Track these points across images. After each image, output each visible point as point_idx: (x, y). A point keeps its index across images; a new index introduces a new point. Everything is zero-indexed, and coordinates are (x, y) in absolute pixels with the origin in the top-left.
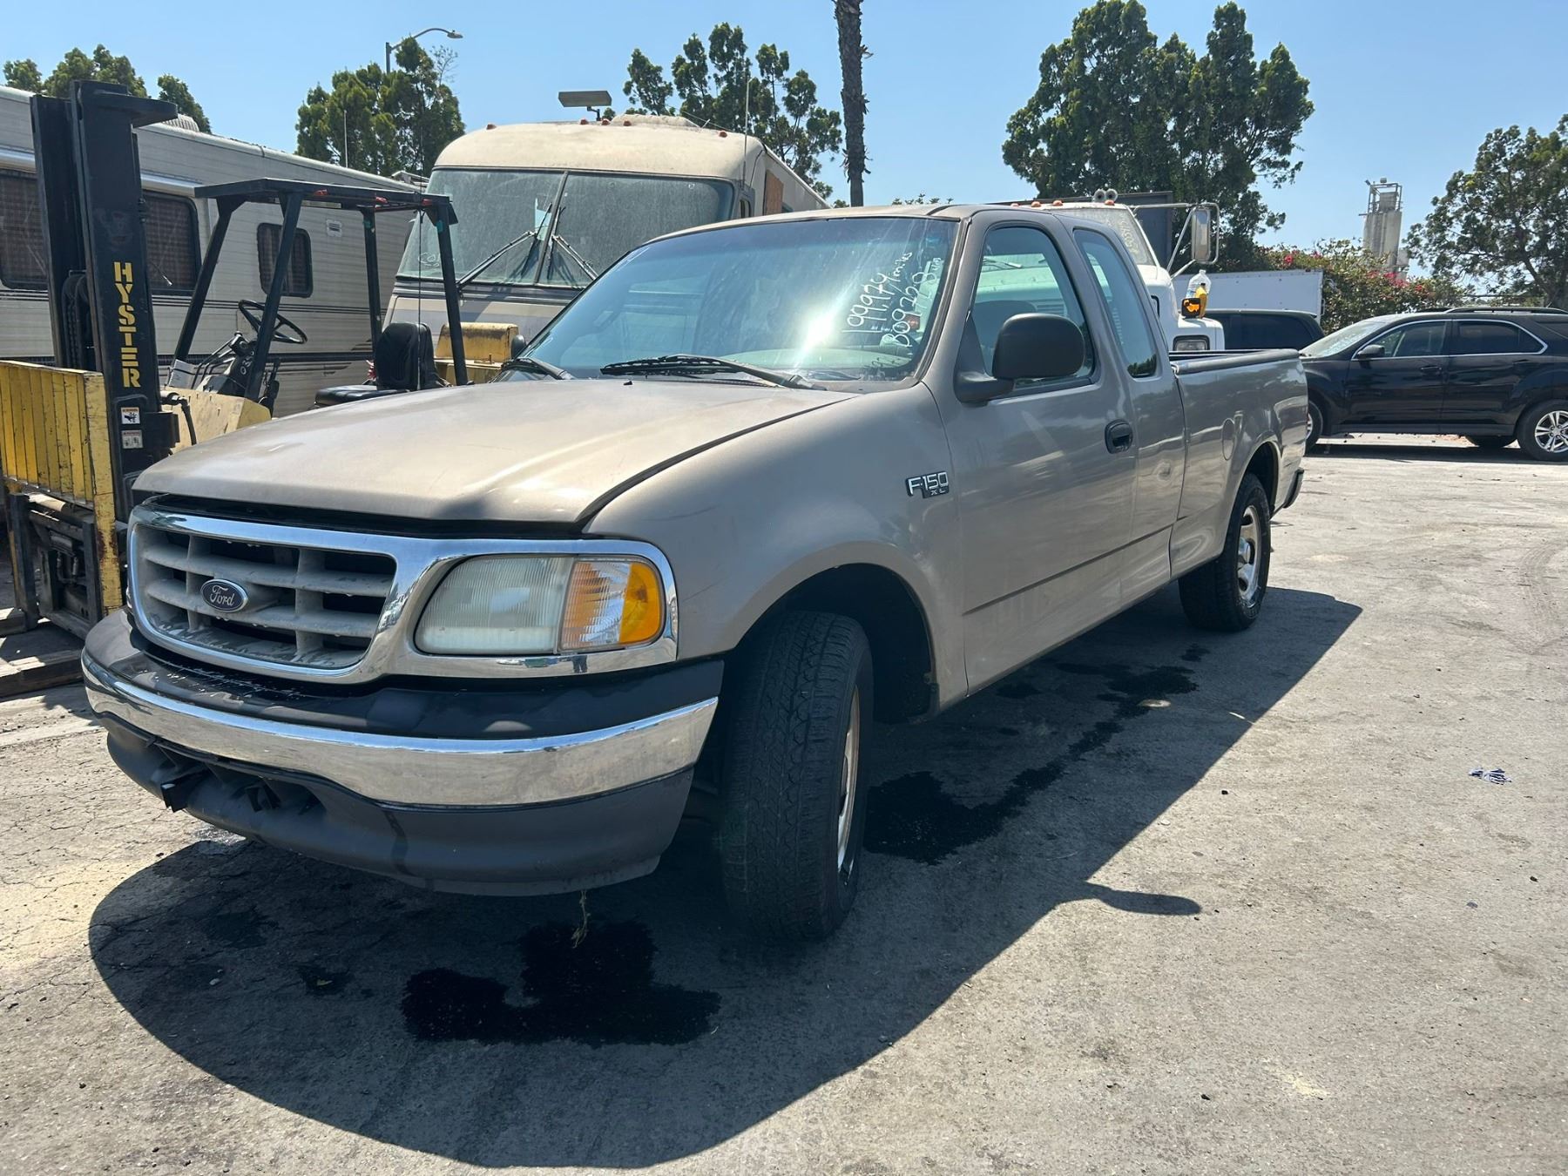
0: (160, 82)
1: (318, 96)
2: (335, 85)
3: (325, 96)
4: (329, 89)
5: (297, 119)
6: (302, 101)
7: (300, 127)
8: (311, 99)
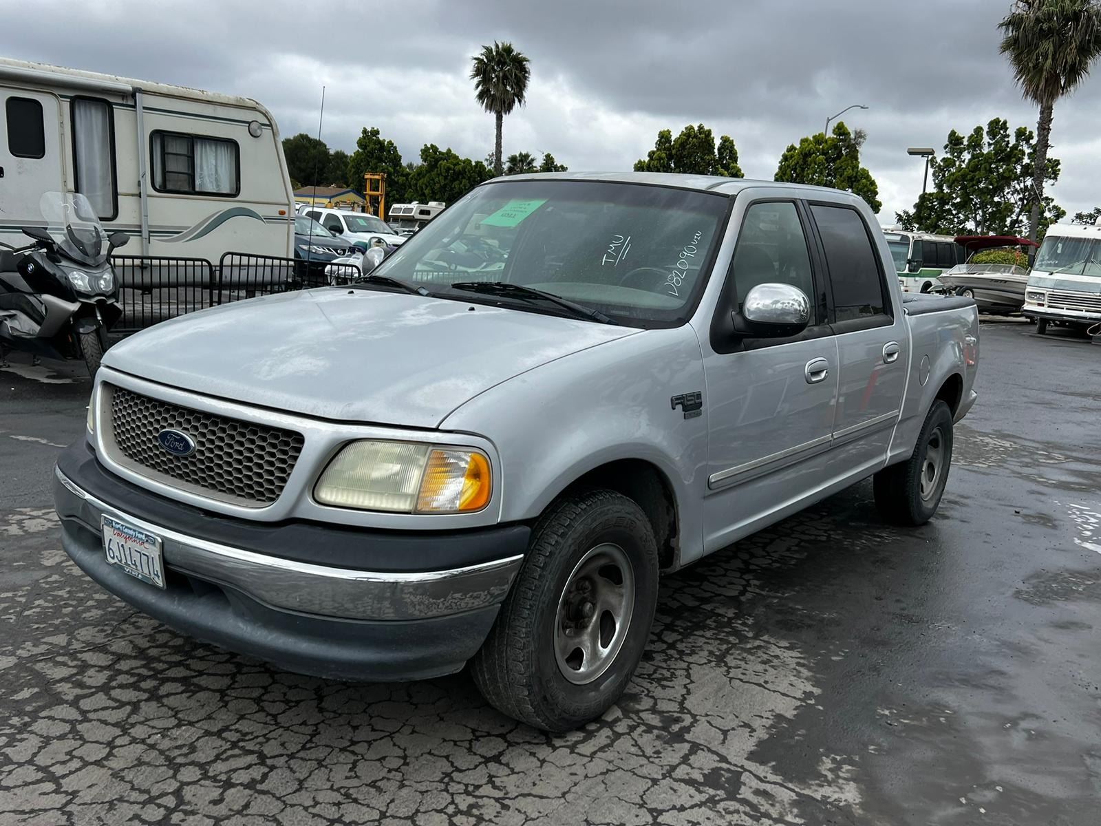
0: (722, 138)
1: (792, 148)
2: (801, 144)
3: (796, 149)
4: (798, 146)
5: (781, 158)
6: (784, 151)
7: (781, 162)
8: (789, 150)
